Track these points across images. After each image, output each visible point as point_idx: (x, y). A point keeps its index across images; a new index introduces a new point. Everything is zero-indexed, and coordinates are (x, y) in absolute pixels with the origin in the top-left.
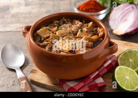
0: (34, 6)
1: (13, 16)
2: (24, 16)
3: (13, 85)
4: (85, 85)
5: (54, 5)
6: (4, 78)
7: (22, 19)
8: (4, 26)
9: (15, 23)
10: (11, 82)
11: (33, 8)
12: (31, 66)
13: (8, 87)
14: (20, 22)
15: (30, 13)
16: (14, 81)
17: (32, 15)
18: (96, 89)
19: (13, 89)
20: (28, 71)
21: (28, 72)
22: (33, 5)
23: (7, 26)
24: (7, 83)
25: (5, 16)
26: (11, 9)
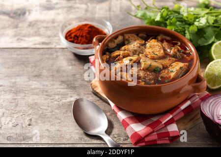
0: (60, 11)
1: (31, 25)
2: (45, 25)
3: (29, 125)
4: (153, 132)
5: (87, 10)
6: (17, 116)
7: (42, 30)
8: (18, 39)
9: (33, 36)
10: (26, 121)
11: (58, 14)
12: (53, 99)
13: (23, 127)
14: (39, 35)
15: (53, 22)
16: (31, 120)
17: (56, 24)
18: (167, 138)
19: (30, 130)
20: (48, 106)
21: (49, 108)
22: (58, 9)
23: (22, 40)
24: (22, 121)
25: (20, 25)
26: (27, 13)
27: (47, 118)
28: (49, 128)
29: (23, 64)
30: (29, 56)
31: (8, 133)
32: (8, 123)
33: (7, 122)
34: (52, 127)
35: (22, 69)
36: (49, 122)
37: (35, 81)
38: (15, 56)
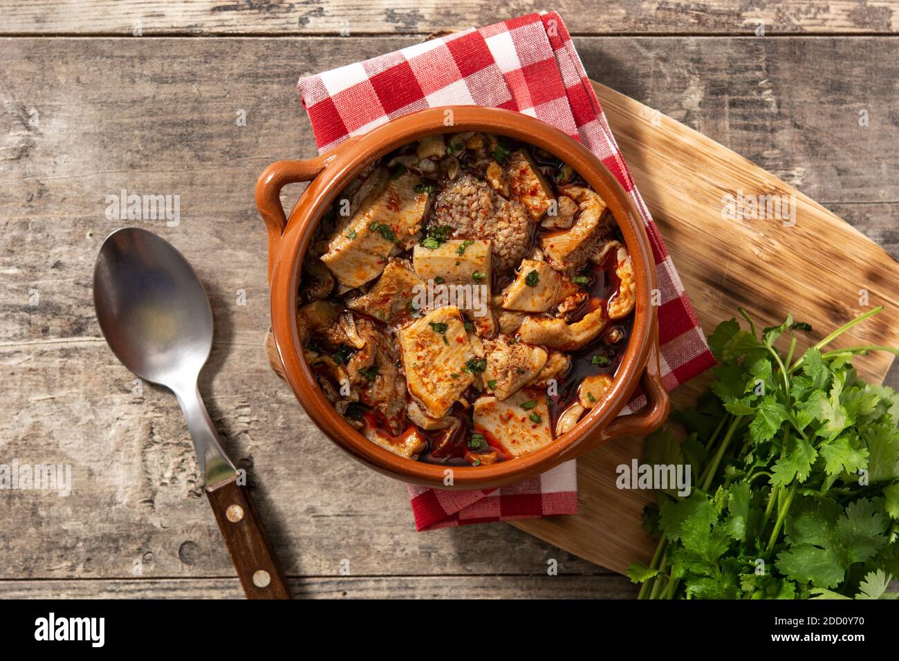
27: (307, 451)
28: (317, 504)
29: (183, 139)
30: (205, 90)
31: (179, 528)
32: (173, 479)
33: (168, 474)
34: (326, 495)
35: (185, 176)
36: (316, 470)
37: (242, 245)
38: (148, 89)
